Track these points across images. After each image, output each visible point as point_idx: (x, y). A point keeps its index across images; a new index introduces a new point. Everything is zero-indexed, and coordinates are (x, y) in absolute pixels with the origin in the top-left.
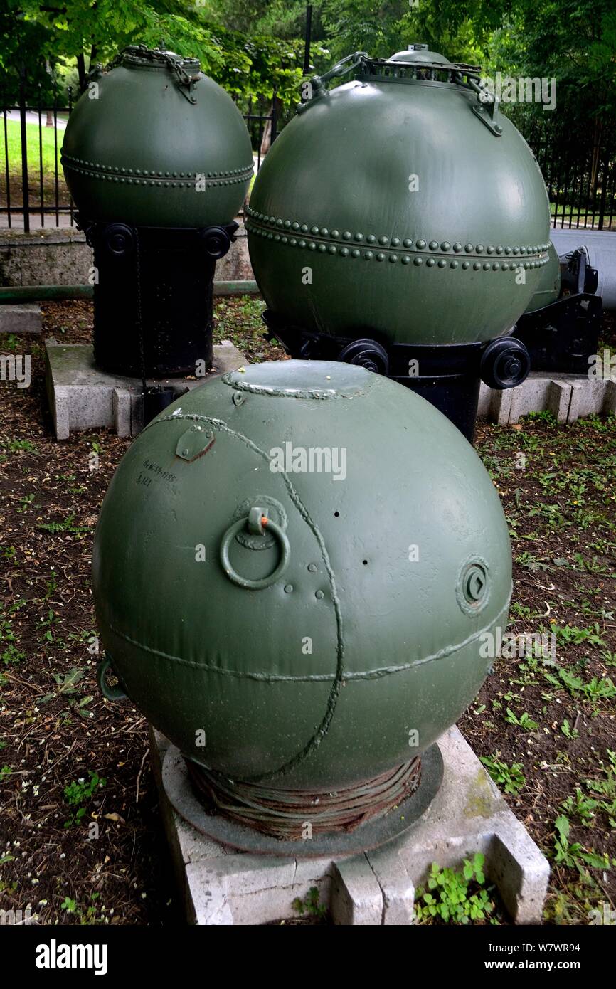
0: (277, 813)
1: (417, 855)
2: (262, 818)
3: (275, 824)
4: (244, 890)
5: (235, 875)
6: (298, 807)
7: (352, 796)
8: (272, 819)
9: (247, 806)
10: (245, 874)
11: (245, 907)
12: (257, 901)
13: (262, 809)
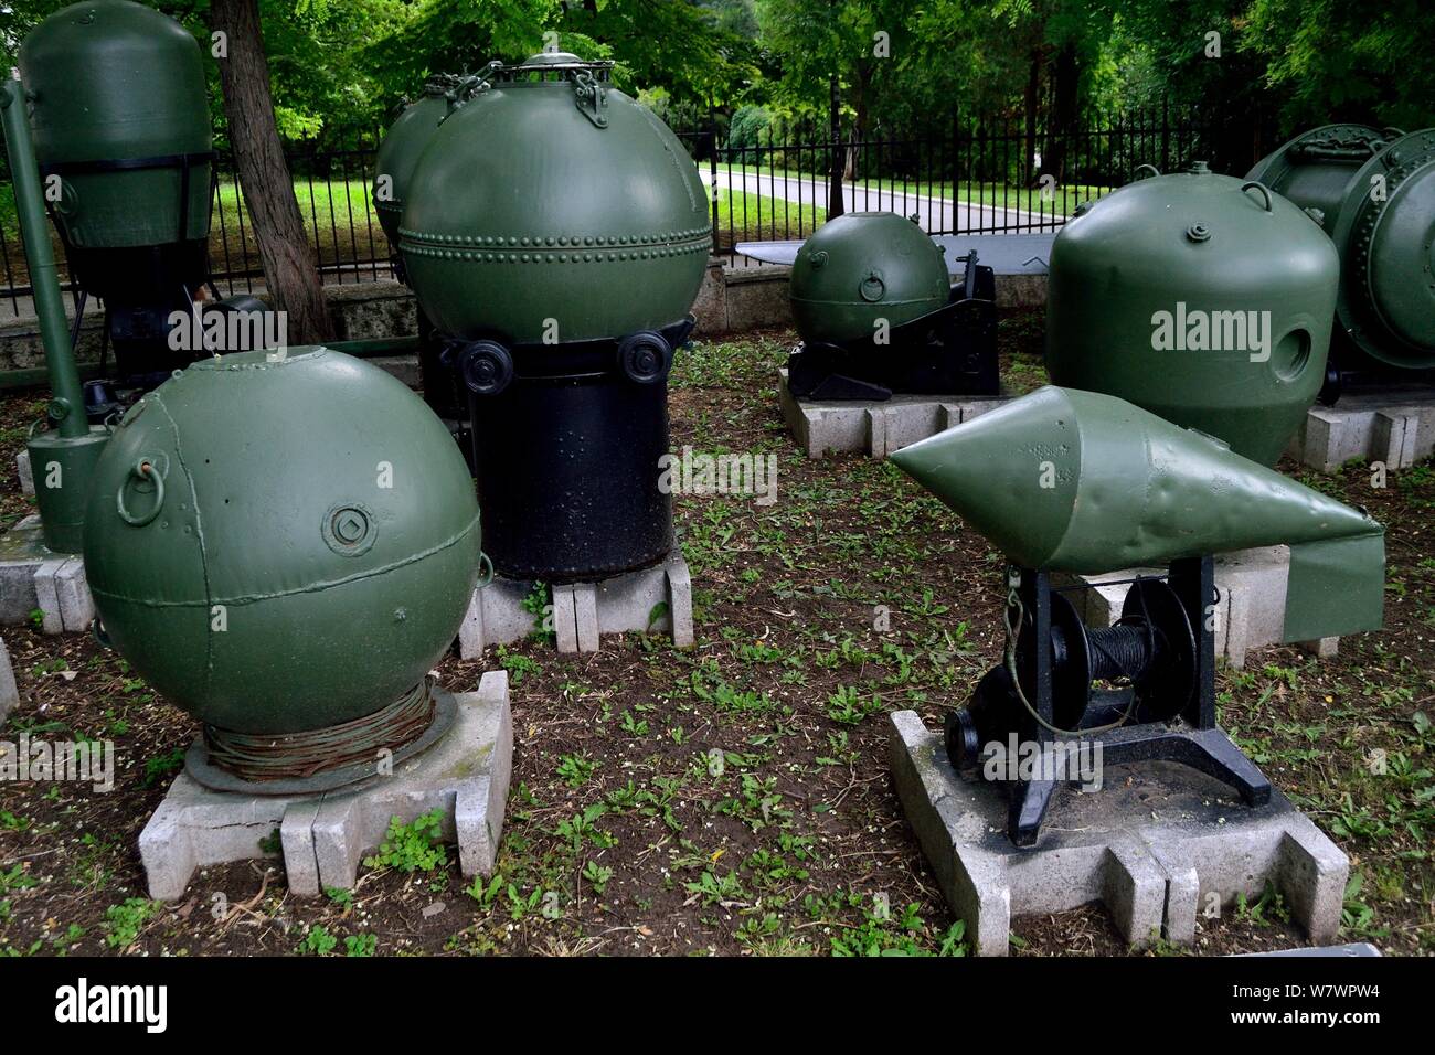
0: (245, 756)
1: (377, 805)
2: (235, 761)
3: (246, 767)
4: (210, 824)
5: (197, 808)
6: (260, 750)
7: (308, 743)
8: (242, 763)
9: (223, 751)
10: (208, 808)
11: (213, 841)
12: (223, 838)
13: (234, 752)
